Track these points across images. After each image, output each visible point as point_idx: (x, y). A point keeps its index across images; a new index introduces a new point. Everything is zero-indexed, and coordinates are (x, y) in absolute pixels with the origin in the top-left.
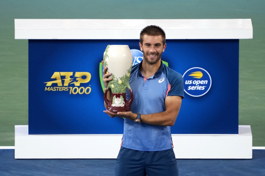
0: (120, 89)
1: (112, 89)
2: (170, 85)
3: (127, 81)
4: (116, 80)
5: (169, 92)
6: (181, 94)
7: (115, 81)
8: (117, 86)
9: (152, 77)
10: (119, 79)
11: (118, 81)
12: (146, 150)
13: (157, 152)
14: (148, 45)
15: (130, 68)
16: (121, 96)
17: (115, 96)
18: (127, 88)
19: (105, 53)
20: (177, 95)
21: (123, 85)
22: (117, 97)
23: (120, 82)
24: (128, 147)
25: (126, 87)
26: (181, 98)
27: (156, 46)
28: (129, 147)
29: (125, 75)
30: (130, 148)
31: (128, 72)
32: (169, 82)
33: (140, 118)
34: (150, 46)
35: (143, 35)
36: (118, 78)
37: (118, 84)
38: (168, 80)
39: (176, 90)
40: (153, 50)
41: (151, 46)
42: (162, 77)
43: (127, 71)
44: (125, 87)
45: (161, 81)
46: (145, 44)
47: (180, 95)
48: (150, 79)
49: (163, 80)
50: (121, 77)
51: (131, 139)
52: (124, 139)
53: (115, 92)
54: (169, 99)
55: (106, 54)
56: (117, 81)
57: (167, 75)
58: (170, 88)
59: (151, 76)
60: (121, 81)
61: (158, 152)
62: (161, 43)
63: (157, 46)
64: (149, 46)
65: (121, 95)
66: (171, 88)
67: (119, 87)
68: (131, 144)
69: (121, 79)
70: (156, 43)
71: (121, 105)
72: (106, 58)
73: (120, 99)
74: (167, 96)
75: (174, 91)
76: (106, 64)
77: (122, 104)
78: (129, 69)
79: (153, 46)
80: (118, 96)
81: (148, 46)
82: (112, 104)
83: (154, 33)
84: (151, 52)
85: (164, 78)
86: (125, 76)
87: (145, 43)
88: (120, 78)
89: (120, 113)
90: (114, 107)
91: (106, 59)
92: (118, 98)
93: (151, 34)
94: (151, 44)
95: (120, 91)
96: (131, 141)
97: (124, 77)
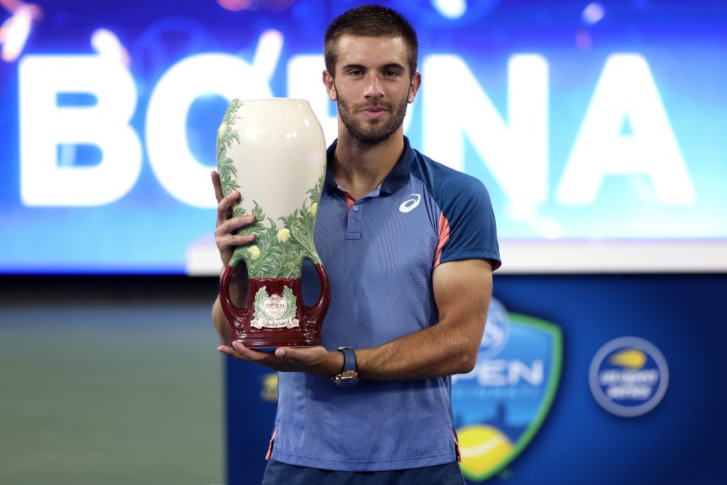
0: (284, 264)
1: (254, 261)
2: (447, 221)
3: (306, 234)
4: (270, 227)
5: (443, 248)
6: (491, 253)
7: (265, 231)
8: (270, 251)
9: (377, 193)
10: (280, 224)
11: (276, 233)
12: (360, 468)
13: (402, 471)
14: (356, 73)
15: (319, 183)
16: (286, 287)
17: (265, 287)
18: (306, 259)
19: (222, 129)
20: (475, 255)
21: (294, 246)
22: (270, 292)
23: (283, 234)
24: (293, 462)
25: (303, 253)
26: (489, 265)
27: (384, 74)
28: (296, 460)
29: (301, 208)
30: (299, 463)
31: (311, 197)
32: (441, 208)
33: (357, 365)
34: (363, 74)
35: (336, 38)
36: (275, 221)
37: (278, 244)
38: (436, 200)
39: (471, 238)
40: (375, 88)
41: (367, 75)
42: (410, 193)
43: (310, 194)
44: (301, 256)
45: (408, 205)
46: (343, 68)
47: (488, 257)
48: (368, 200)
49: (416, 204)
50: (286, 216)
51: (302, 428)
52: (279, 433)
53: (266, 272)
54: (446, 273)
55: (229, 130)
56: (274, 231)
57: (429, 185)
58: (448, 229)
59: (369, 189)
60: (288, 230)
61: (406, 473)
62: (402, 64)
63: (390, 74)
64: (360, 76)
65: (288, 283)
66: (451, 229)
67: (277, 255)
68: (303, 448)
69: (285, 223)
70: (386, 63)
71: (286, 321)
72: (229, 144)
73: (283, 301)
74: (441, 263)
75: (462, 244)
76: (229, 168)
77: (290, 319)
78: (316, 187)
79: (372, 73)
80: (275, 288)
81: (355, 77)
82: (253, 318)
83: (377, 25)
84: (367, 97)
85: (419, 196)
86: (302, 214)
87: (345, 64)
88: (283, 219)
89: (286, 353)
90: (263, 328)
91: (227, 148)
92: (274, 296)
93: (365, 29)
94: (368, 65)
95: (282, 268)
96: (303, 435)
97: (299, 216)
